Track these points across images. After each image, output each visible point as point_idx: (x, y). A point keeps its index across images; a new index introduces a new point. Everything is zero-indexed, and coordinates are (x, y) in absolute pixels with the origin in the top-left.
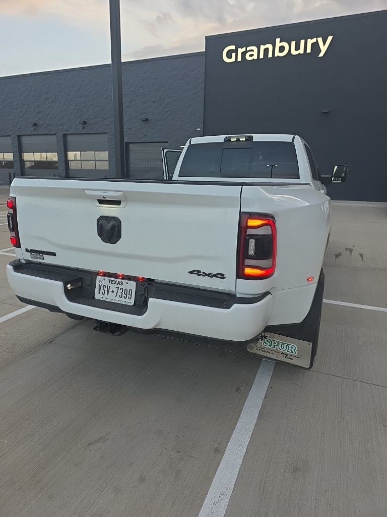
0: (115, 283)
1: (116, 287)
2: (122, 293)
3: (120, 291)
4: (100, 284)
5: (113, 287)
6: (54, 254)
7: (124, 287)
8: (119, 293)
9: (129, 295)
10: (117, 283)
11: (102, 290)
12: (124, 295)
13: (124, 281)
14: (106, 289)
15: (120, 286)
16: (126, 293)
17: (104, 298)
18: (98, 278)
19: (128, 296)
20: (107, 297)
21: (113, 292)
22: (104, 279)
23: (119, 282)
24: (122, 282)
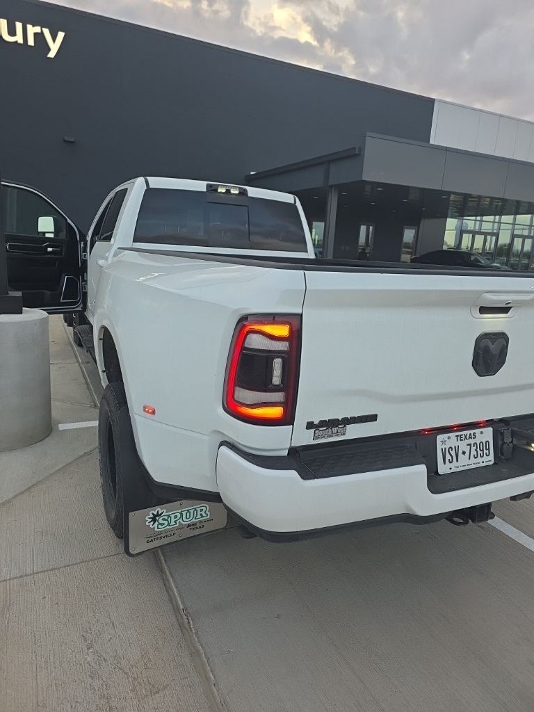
0: (466, 437)
1: (468, 445)
2: (476, 450)
3: (473, 448)
4: (443, 447)
5: (463, 446)
6: (373, 418)
7: (477, 441)
8: (474, 452)
9: (486, 449)
10: (468, 437)
11: (448, 457)
12: (479, 452)
13: (477, 431)
14: (453, 453)
15: (472, 441)
16: (482, 447)
17: (453, 468)
18: (440, 438)
19: (485, 451)
20: (457, 464)
21: (464, 453)
22: (449, 438)
23: (470, 434)
24: (474, 434)
